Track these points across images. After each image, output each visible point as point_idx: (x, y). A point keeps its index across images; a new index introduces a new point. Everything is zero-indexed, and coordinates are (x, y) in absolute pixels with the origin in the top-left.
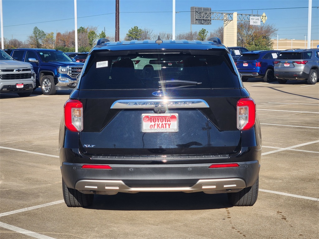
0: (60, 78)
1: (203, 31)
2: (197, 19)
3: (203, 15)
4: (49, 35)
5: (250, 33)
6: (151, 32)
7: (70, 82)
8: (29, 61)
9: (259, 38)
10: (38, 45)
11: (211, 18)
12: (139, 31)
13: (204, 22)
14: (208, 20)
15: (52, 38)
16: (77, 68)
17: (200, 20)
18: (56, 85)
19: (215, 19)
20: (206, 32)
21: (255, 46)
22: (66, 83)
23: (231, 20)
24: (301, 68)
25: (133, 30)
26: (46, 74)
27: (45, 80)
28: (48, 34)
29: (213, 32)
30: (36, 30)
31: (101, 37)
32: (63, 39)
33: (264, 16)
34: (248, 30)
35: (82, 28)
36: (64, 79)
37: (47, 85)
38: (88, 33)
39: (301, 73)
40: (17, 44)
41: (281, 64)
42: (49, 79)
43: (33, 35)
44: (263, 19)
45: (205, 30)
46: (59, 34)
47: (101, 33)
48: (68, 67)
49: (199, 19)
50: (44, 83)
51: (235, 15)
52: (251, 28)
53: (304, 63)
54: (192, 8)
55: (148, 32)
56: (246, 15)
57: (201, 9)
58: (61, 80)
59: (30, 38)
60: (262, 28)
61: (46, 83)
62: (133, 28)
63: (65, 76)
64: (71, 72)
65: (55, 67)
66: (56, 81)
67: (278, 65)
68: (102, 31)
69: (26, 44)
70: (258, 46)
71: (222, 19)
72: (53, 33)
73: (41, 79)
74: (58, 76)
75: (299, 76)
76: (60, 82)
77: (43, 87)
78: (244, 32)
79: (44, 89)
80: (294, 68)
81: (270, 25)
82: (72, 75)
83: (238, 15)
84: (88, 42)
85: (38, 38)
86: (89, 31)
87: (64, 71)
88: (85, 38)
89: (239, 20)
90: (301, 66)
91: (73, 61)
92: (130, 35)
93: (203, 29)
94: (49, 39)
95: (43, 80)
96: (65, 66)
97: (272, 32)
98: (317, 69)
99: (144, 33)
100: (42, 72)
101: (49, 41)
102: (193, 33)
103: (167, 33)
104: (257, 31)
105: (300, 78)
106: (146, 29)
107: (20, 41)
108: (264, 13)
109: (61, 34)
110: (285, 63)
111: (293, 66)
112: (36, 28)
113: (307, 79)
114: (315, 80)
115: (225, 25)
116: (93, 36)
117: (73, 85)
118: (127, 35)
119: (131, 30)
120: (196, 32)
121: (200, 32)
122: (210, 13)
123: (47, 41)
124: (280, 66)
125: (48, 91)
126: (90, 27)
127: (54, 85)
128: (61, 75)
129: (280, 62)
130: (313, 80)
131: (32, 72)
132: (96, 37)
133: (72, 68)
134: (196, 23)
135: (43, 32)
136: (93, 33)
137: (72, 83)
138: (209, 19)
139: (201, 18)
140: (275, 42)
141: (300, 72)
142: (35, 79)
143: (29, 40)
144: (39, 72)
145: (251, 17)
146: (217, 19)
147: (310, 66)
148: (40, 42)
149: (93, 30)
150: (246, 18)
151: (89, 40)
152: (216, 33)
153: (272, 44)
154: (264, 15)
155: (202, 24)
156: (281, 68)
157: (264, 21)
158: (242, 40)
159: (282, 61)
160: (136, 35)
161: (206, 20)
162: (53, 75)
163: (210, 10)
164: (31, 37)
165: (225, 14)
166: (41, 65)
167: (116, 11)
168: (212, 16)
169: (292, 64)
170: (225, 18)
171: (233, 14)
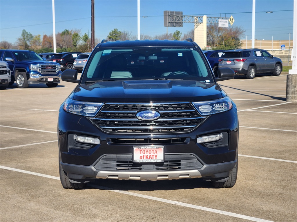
0: (32, 74)
1: (178, 33)
2: (169, 22)
3: (175, 19)
4: (37, 37)
5: (220, 34)
6: (130, 34)
7: (40, 77)
8: (6, 60)
9: (228, 39)
10: (26, 47)
11: (182, 21)
12: (119, 33)
13: (176, 24)
14: (180, 23)
15: (39, 40)
16: (46, 66)
17: (173, 22)
18: (29, 80)
19: (186, 21)
20: (180, 33)
21: (225, 46)
22: (37, 78)
23: (201, 22)
24: (240, 65)
25: (113, 32)
26: (20, 71)
27: (19, 76)
28: (35, 36)
29: (186, 33)
30: (24, 33)
31: (84, 39)
32: (49, 41)
33: (232, 19)
34: (218, 32)
35: (67, 31)
36: (35, 75)
37: (21, 80)
38: (72, 35)
39: (241, 69)
40: (7, 45)
41: (224, 61)
42: (23, 75)
43: (22, 37)
44: (231, 21)
45: (179, 32)
46: (45, 37)
47: (84, 35)
48: (38, 65)
49: (171, 22)
50: (18, 78)
51: (205, 18)
52: (221, 30)
53: (243, 61)
54: (165, 12)
55: (127, 34)
56: (215, 18)
57: (173, 12)
58: (33, 75)
59: (18, 40)
60: (231, 30)
61: (20, 79)
62: (113, 30)
63: (35, 72)
64: (40, 69)
65: (27, 65)
66: (28, 77)
67: (222, 63)
68: (85, 34)
69: (15, 45)
70: (228, 46)
71: (193, 22)
72: (40, 36)
73: (16, 75)
74: (30, 72)
75: (239, 72)
76: (31, 77)
77: (18, 82)
78: (215, 34)
79: (19, 83)
80: (235, 65)
81: (238, 27)
82: (42, 71)
83: (207, 18)
84: (72, 43)
85: (26, 40)
86: (73, 33)
87: (35, 68)
88: (70, 40)
89: (209, 22)
90: (240, 63)
91: (44, 60)
92: (111, 37)
93: (177, 31)
94: (36, 40)
95: (18, 76)
96: (35, 64)
97: (241, 33)
98: (255, 66)
99: (124, 35)
100: (17, 69)
101: (36, 43)
102: (168, 35)
103: (144, 35)
104: (227, 32)
105: (240, 73)
106: (125, 31)
107: (10, 43)
108: (232, 16)
109: (47, 36)
110: (227, 61)
111: (234, 64)
112: (24, 31)
113: (246, 75)
114: (253, 75)
115: (195, 27)
116: (77, 38)
117: (43, 80)
118: (108, 36)
119: (111, 32)
120: (171, 33)
121: (174, 34)
122: (182, 17)
123: (34, 43)
124: (223, 64)
125: (21, 85)
126: (74, 30)
127: (27, 79)
128: (33, 72)
129: (223, 60)
130: (251, 76)
131: (8, 69)
132: (80, 39)
133: (42, 66)
134: (169, 26)
135: (31, 34)
136: (77, 35)
137: (42, 78)
138: (181, 21)
139: (173, 21)
140: (244, 42)
141: (239, 68)
142: (10, 75)
143: (18, 41)
144: (14, 69)
145: (220, 20)
146: (188, 21)
147: (249, 63)
148: (28, 43)
149: (76, 32)
150: (215, 21)
151: (73, 42)
152: (189, 35)
153: (241, 44)
154: (232, 17)
155: (175, 26)
156: (224, 65)
157: (232, 24)
158: (213, 41)
159: (225, 59)
160: (116, 37)
161: (178, 23)
162: (25, 72)
163: (182, 13)
164: (20, 39)
165: (195, 17)
166: (16, 64)
167: (92, 15)
168: (183, 19)
169: (233, 61)
170: (196, 21)
171: (202, 17)
